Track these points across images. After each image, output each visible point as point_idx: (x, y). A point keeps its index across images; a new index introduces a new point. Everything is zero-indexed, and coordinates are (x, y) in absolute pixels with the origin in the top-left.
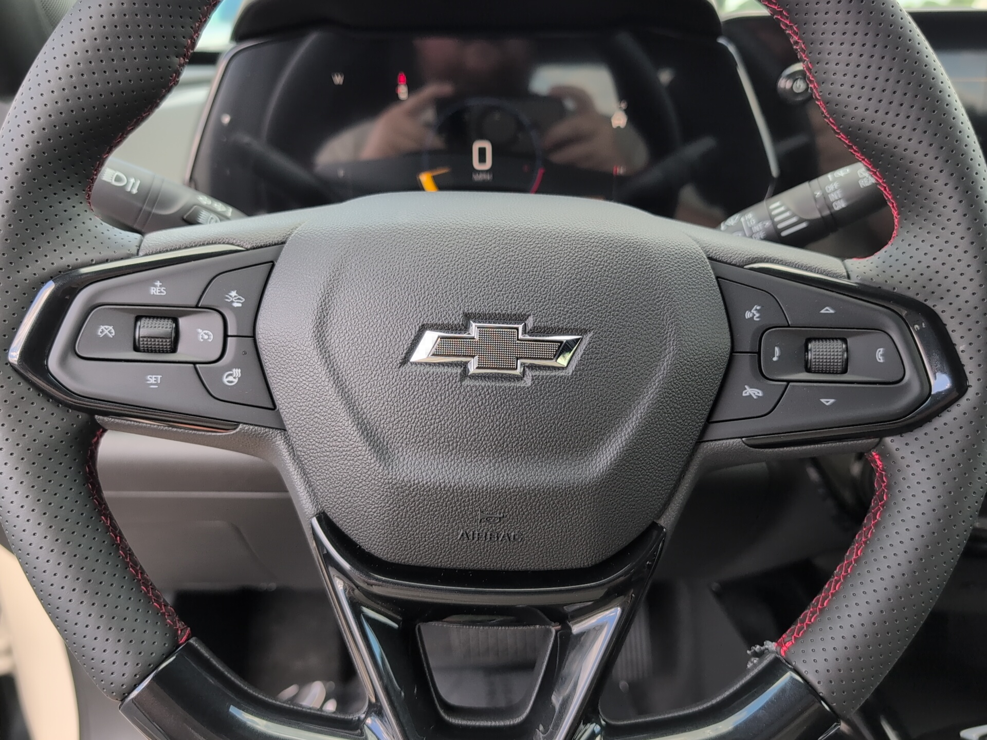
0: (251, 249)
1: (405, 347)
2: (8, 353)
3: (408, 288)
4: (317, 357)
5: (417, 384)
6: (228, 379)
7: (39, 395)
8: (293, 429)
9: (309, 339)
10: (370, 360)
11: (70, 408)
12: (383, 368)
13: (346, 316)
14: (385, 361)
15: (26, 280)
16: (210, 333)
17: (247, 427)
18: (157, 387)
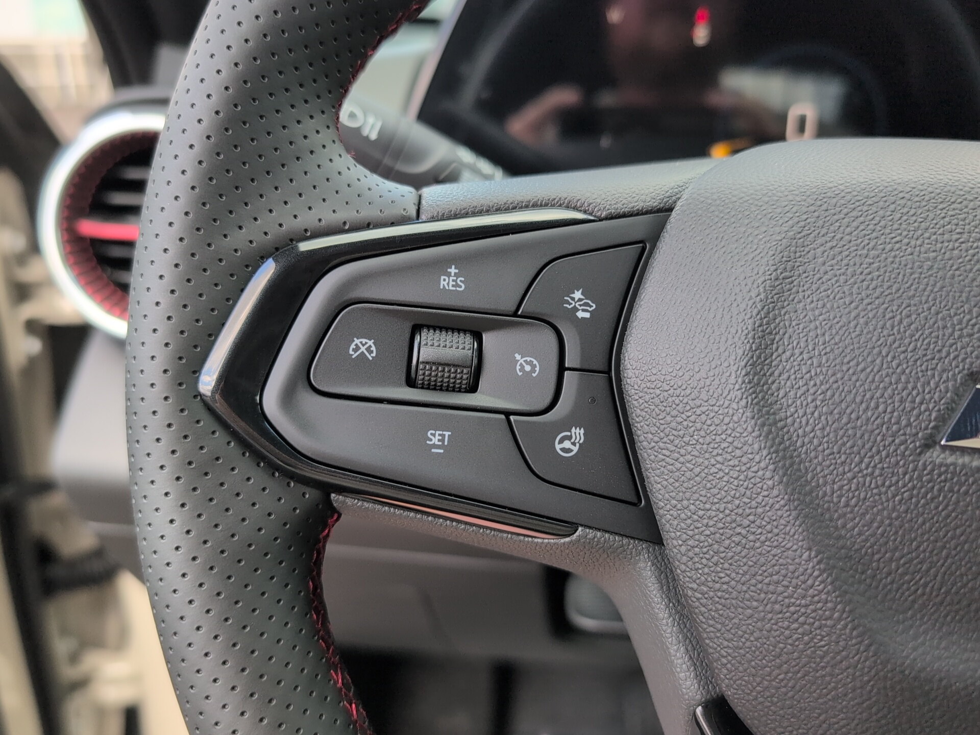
0: (606, 218)
1: (934, 415)
2: (198, 378)
3: (935, 299)
4: (753, 422)
5: (956, 489)
6: (562, 446)
7: (244, 454)
8: (683, 549)
9: (737, 387)
10: (858, 435)
11: (292, 478)
12: (884, 454)
13: (810, 348)
14: (890, 439)
15: (236, 251)
16: (535, 362)
17: (591, 533)
18: (442, 451)
